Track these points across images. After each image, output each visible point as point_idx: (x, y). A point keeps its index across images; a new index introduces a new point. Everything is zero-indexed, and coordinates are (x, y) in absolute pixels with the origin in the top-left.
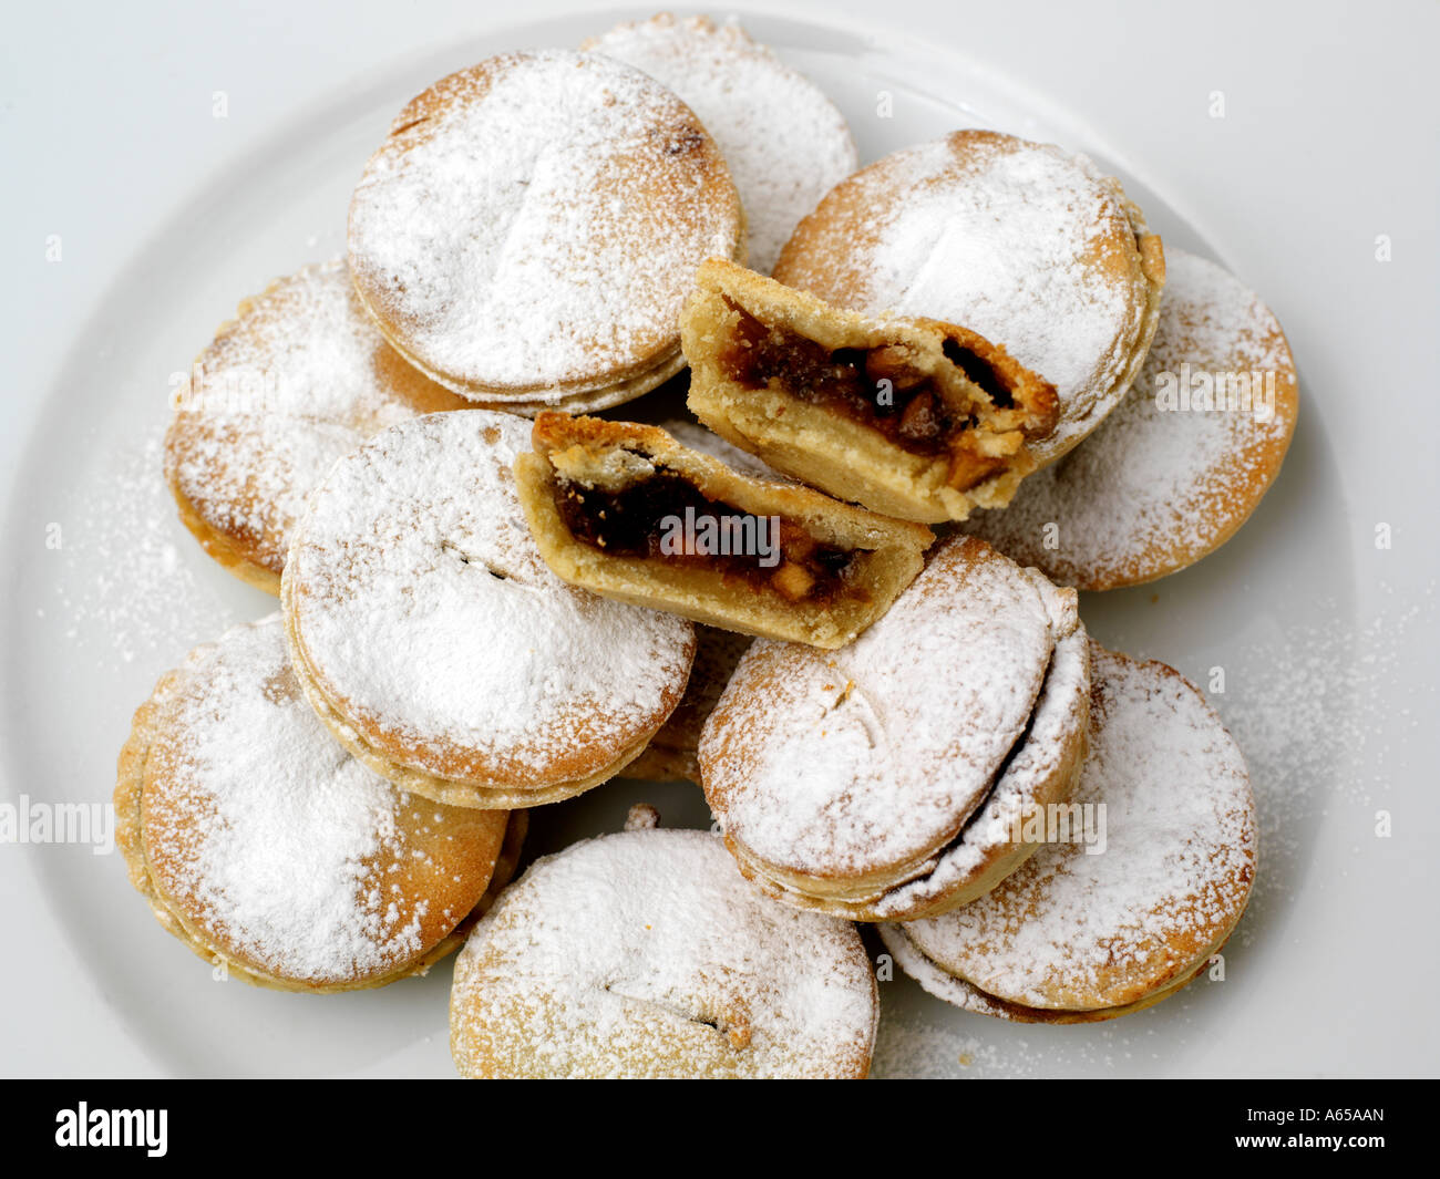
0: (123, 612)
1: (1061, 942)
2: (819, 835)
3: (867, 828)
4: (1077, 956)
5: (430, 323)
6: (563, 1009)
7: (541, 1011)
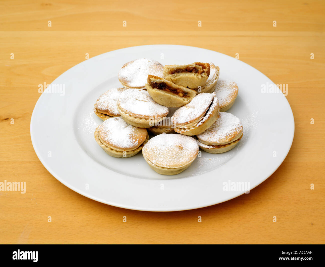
0: (89, 129)
1: (220, 135)
2: (188, 117)
3: (194, 115)
4: (222, 136)
5: (131, 81)
6: (158, 147)
7: (155, 148)
